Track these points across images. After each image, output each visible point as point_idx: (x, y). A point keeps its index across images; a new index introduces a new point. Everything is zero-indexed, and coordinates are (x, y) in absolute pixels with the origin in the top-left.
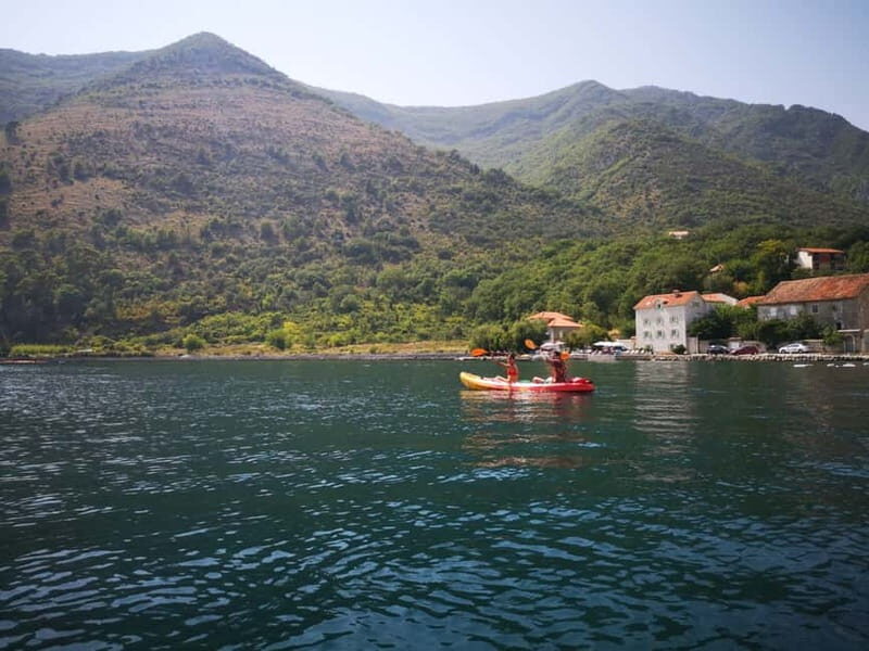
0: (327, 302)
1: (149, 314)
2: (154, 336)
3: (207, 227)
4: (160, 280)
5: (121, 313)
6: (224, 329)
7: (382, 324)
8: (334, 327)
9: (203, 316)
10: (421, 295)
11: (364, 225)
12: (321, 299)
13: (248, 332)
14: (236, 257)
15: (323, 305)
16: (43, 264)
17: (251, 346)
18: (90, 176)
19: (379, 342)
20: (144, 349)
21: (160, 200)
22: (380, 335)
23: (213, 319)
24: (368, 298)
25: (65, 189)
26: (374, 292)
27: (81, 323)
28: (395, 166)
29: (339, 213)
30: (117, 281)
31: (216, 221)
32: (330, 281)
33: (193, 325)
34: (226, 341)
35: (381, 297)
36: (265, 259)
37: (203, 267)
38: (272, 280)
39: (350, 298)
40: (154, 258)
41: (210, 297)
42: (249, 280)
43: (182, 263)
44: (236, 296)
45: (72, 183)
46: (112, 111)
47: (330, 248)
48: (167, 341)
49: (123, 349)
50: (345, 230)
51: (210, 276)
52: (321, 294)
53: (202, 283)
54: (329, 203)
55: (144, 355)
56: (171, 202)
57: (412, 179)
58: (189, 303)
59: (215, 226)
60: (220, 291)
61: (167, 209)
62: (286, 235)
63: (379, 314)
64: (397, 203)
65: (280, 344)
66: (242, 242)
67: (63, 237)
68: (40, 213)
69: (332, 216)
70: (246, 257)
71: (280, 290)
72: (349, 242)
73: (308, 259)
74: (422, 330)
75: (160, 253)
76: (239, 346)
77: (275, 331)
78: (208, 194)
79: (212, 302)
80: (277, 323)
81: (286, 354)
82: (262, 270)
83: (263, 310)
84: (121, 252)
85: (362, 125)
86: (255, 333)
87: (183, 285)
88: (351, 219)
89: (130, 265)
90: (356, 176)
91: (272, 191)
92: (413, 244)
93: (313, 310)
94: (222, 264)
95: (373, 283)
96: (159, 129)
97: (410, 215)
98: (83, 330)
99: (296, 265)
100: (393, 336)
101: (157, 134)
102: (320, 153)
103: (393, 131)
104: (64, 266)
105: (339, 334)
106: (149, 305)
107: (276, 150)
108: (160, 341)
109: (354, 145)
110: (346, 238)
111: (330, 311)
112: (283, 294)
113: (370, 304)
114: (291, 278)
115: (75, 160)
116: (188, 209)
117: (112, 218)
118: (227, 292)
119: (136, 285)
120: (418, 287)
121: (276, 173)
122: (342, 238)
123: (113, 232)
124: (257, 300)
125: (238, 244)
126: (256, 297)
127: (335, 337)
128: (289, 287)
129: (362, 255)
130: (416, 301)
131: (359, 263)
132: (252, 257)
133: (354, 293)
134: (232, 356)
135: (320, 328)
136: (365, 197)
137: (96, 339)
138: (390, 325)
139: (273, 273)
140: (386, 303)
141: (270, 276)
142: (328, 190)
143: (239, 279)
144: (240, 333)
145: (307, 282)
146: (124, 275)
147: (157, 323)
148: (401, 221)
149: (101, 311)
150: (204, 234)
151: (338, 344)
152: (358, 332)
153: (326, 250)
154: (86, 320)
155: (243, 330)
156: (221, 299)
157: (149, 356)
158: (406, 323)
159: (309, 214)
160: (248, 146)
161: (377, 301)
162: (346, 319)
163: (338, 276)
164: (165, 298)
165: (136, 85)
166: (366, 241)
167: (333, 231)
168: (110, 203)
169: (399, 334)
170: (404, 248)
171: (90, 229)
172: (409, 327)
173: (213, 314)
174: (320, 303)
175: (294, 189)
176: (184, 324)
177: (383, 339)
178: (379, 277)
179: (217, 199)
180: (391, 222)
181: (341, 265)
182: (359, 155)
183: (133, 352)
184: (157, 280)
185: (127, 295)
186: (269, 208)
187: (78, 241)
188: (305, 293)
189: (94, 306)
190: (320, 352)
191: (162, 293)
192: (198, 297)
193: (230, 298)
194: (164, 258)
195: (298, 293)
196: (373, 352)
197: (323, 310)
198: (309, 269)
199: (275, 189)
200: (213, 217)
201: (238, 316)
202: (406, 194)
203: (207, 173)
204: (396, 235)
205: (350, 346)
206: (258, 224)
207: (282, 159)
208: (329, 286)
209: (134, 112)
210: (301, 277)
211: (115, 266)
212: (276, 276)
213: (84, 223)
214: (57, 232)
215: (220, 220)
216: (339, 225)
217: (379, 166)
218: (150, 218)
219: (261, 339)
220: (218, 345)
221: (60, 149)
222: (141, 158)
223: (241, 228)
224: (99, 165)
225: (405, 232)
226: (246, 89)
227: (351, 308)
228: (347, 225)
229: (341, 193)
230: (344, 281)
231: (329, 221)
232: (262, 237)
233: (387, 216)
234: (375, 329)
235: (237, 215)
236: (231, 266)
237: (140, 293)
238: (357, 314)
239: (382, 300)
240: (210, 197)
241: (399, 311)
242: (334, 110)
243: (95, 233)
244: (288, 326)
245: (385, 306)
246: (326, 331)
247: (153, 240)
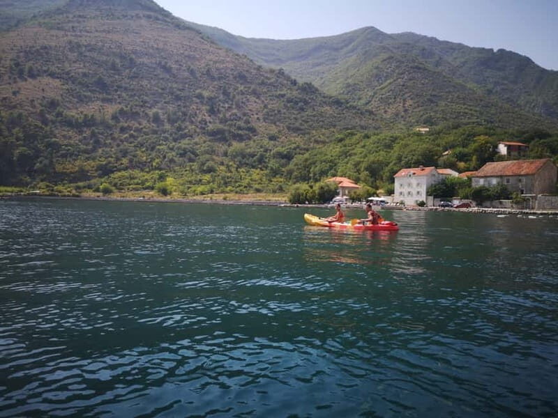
0: (195, 166)
1: (77, 169)
2: (81, 184)
3: (116, 113)
4: (85, 147)
5: (59, 168)
6: (128, 181)
7: (231, 181)
8: (200, 182)
9: (113, 172)
10: (257, 163)
11: (221, 116)
12: (191, 164)
13: (143, 183)
14: (135, 134)
15: (193, 167)
16: (6, 133)
17: (145, 192)
18: (39, 75)
19: (228, 193)
20: (74, 192)
21: (85, 94)
22: (229, 188)
23: (120, 174)
24: (222, 164)
25: (21, 84)
26: (226, 160)
27: (32, 173)
28: (242, 78)
29: (204, 108)
30: (55, 147)
31: (122, 109)
32: (198, 151)
33: (106, 177)
34: (128, 189)
35: (230, 163)
36: (155, 136)
37: (113, 139)
38: (159, 149)
39: (210, 164)
40: (81, 132)
41: (118, 159)
42: (144, 149)
43: (100, 136)
44: (135, 159)
45: (26, 80)
46: (53, 32)
47: (198, 130)
48: (89, 187)
49: (60, 192)
50: (208, 119)
51: (118, 145)
52: (191, 160)
53: (113, 150)
54: (198, 101)
55: (74, 196)
56: (92, 95)
57: (253, 87)
58: (104, 163)
59: (122, 112)
60: (124, 156)
61: (90, 100)
62: (169, 120)
63: (229, 174)
64: (242, 102)
65: (164, 192)
66: (140, 124)
67: (20, 115)
68: (5, 99)
69: (200, 109)
70: (142, 134)
71: (165, 157)
72: (211, 127)
73: (184, 136)
74: (257, 186)
75: (85, 129)
76: (136, 192)
77: (161, 183)
78: (116, 91)
79: (119, 163)
80: (162, 178)
81: (168, 197)
82: (153, 143)
83: (152, 170)
84: (59, 127)
85: (220, 49)
86: (148, 184)
87: (100, 151)
88: (212, 112)
89: (64, 136)
90: (216, 83)
91: (160, 91)
92: (253, 130)
93: (186, 171)
94: (125, 138)
95: (226, 154)
96: (86, 46)
97: (250, 110)
98: (34, 179)
99: (175, 140)
100: (238, 189)
101: (84, 49)
102: (192, 67)
103: (241, 54)
104: (21, 135)
105: (203, 187)
106: (77, 163)
107: (163, 63)
108: (84, 187)
109: (215, 62)
110: (208, 124)
111: (197, 172)
112: (166, 160)
113: (222, 168)
114: (172, 149)
115: (30, 64)
116: (104, 100)
117: (53, 104)
118: (129, 157)
119: (69, 149)
120: (255, 158)
121: (163, 79)
122: (206, 124)
123: (54, 114)
124: (149, 162)
125: (137, 125)
126: (149, 160)
127: (200, 188)
128: (170, 155)
129: (219, 136)
130: (253, 167)
131: (216, 140)
132: (146, 134)
133: (213, 160)
134: (132, 198)
135: (190, 182)
136: (221, 97)
137: (42, 184)
138: (236, 182)
139: (160, 145)
140: (234, 167)
141: (158, 147)
142: (197, 91)
143: (138, 148)
144: (138, 184)
145: (182, 152)
146: (61, 142)
147: (82, 175)
148: (245, 114)
149: (45, 165)
150: (114, 117)
151: (202, 193)
152: (215, 186)
153: (195, 132)
154: (35, 171)
155: (140, 182)
156: (125, 161)
157: (78, 196)
158: (247, 181)
159: (184, 107)
160: (145, 60)
161: (228, 166)
162: (207, 177)
163: (202, 149)
164: (88, 159)
165: (71, 16)
166: (221, 126)
167: (199, 119)
168: (51, 95)
169: (241, 188)
170: (247, 132)
171: (38, 111)
172: (249, 184)
173: (119, 170)
174: (191, 166)
175: (175, 90)
176: (100, 176)
177: (231, 191)
178: (230, 150)
179: (124, 94)
180: (238, 114)
181: (205, 142)
182: (217, 69)
183: (67, 194)
184: (83, 147)
185: (64, 156)
186: (157, 102)
187: (30, 119)
188: (181, 159)
189: (41, 162)
190: (190, 198)
191: (87, 156)
192: (110, 159)
193: (131, 161)
194: (87, 133)
195: (176, 159)
196: (225, 199)
197: (192, 170)
198: (185, 143)
199: (163, 89)
200: (120, 106)
201: (137, 173)
202: (248, 96)
203: (117, 77)
204: (241, 124)
205: (210, 195)
206: (151, 113)
207: (167, 70)
208: (197, 155)
209: (69, 34)
210: (179, 148)
211: (55, 136)
212: (162, 147)
213: (34, 107)
214: (16, 112)
215: (125, 109)
216: (205, 116)
217: (231, 76)
218: (78, 105)
219: (152, 188)
220: (123, 191)
221: (18, 57)
222: (73, 65)
223: (139, 114)
224: (45, 68)
225: (247, 122)
226: (144, 22)
227: (210, 170)
228: (210, 116)
229: (206, 94)
230: (207, 152)
231: (198, 112)
232: (153, 121)
233: (235, 111)
234: (226, 184)
235: (136, 106)
236: (132, 140)
237: (71, 155)
238: (215, 174)
239: (231, 165)
240: (119, 93)
241: (242, 173)
242: (202, 38)
243: (42, 114)
244: (170, 180)
245: (233, 170)
246: (194, 184)
247: (80, 121)
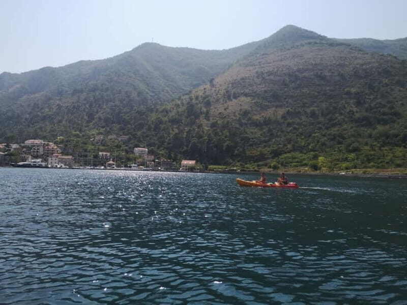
0: (343, 147)
1: (259, 153)
2: (260, 163)
3: (284, 113)
4: (264, 139)
5: (248, 153)
6: (290, 160)
7: (374, 158)
8: (346, 160)
9: (281, 154)
10: (400, 142)
11: (367, 106)
12: (339, 146)
13: (301, 162)
14: (297, 127)
15: (341, 148)
16: (221, 134)
17: (302, 168)
18: (239, 96)
19: (370, 168)
20: (256, 168)
21: (265, 104)
22: (372, 164)
23: (285, 155)
24: (367, 144)
25: (230, 103)
26: (370, 141)
27: (233, 157)
28: (387, 73)
29: (352, 101)
30: (246, 140)
31: (289, 110)
32: (345, 136)
33: (277, 158)
34: (291, 166)
35: (374, 144)
36: (311, 127)
37: (282, 132)
39: (355, 145)
40: (262, 129)
41: (285, 145)
42: (303, 137)
43: (274, 131)
44: (296, 145)
45: (232, 100)
46: (248, 68)
47: (346, 119)
48: (266, 165)
49: (247, 168)
50: (355, 109)
51: (285, 136)
52: (340, 143)
53: (282, 139)
54: (346, 96)
55: (255, 171)
56: (270, 104)
57: (397, 78)
58: (275, 148)
59: (288, 112)
60: (289, 143)
61: (268, 107)
62: (322, 114)
63: (372, 153)
64: (387, 92)
65: (315, 168)
66: (301, 119)
67: (228, 122)
68: (220, 113)
69: (348, 103)
70: (302, 126)
71: (318, 142)
72: (357, 115)
73: (334, 125)
74: (399, 162)
75: (264, 127)
76: (296, 168)
77: (314, 161)
78: (285, 99)
79: (286, 147)
80: (316, 157)
81: (318, 172)
82: (310, 132)
83: (309, 151)
84: (249, 127)
85: (367, 54)
86: (304, 162)
87: (274, 140)
88: (359, 104)
89: (252, 133)
90: (362, 81)
91: (316, 94)
92: (397, 114)
93: (335, 151)
94: (291, 130)
95: (370, 136)
96: (266, 73)
97: (395, 98)
98: (234, 160)
99: (327, 128)
100: (380, 165)
101: (265, 75)
102: (342, 72)
103: (385, 54)
104: (228, 134)
105: (348, 163)
106: (259, 149)
107: (319, 73)
108: (263, 165)
109: (362, 65)
110: (355, 114)
111: (344, 152)
112: (320, 144)
113: (366, 148)
114: (324, 135)
115: (234, 90)
116: (276, 107)
117: (246, 113)
118: (292, 143)
119: (254, 141)
120: (398, 138)
121: (319, 85)
122: (353, 114)
123: (246, 119)
124: (307, 146)
125: (298, 120)
126: (306, 145)
127: (344, 165)
128: (323, 140)
129: (365, 122)
130: (397, 145)
131: (363, 126)
132: (305, 126)
133: (358, 142)
134: (292, 172)
135: (338, 160)
136: (367, 91)
137: (238, 164)
138: (379, 159)
139: (315, 133)
140: (378, 147)
141: (313, 135)
142: (346, 90)
143: (298, 137)
144: (298, 162)
145: (333, 137)
146: (250, 137)
147: (262, 157)
148: (389, 102)
149: (240, 152)
150: (283, 117)
151: (347, 168)
152: (359, 162)
153: (344, 120)
154: (234, 156)
155: (299, 160)
156: (289, 146)
157: (258, 171)
158: (389, 157)
159: (335, 103)
160: (306, 74)
161: (372, 146)
162: (352, 156)
163: (350, 134)
164: (265, 146)
165: (258, 55)
166: (365, 114)
167: (348, 111)
168: (246, 107)
169: (383, 164)
170: (391, 116)
171: (238, 118)
172: (391, 160)
173: (286, 153)
174: (339, 148)
175: (328, 91)
176: (273, 158)
177: (373, 166)
178: (374, 132)
179: (290, 100)
180: (382, 103)
181: (352, 128)
182: (364, 70)
183: (252, 169)
184: (263, 139)
185: (251, 145)
186: (315, 102)
187: (233, 124)
188: (332, 142)
189: (238, 150)
190: (335, 172)
191: (264, 144)
192: (280, 145)
193: (293, 146)
194: (266, 129)
195: (327, 143)
196: (364, 173)
197: (340, 151)
198: (334, 130)
199: (318, 92)
200: (287, 109)
201: (298, 154)
202: (393, 87)
203: (286, 89)
204: (386, 110)
205: (353, 170)
206: (309, 110)
207: (322, 77)
208: (344, 138)
209: (257, 67)
210: (329, 135)
211: (247, 133)
212: (316, 134)
213: (236, 116)
214: (226, 120)
215: (291, 110)
216: (352, 107)
217: (376, 73)
218: (261, 112)
219: (306, 165)
220: (287, 167)
221: (228, 87)
222: (258, 86)
223: (301, 113)
224: (242, 92)
225: (392, 108)
226: (306, 48)
227: (355, 150)
228: (356, 107)
229: (353, 90)
230: (353, 136)
231: (346, 105)
232: (310, 117)
233: (379, 100)
234: (369, 161)
235: (298, 107)
236: (295, 131)
237: (256, 144)
238: (359, 153)
239: (375, 145)
240: (287, 100)
241: (385, 151)
242: (351, 49)
243: (239, 120)
244: (321, 159)
245: (376, 148)
246: (341, 161)
247: (262, 121)
